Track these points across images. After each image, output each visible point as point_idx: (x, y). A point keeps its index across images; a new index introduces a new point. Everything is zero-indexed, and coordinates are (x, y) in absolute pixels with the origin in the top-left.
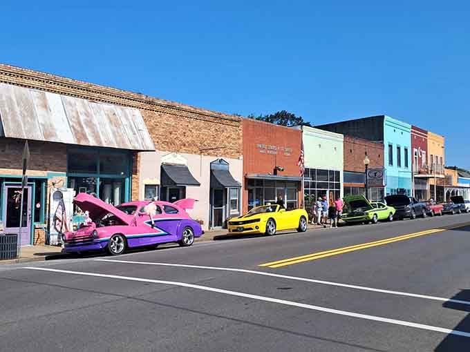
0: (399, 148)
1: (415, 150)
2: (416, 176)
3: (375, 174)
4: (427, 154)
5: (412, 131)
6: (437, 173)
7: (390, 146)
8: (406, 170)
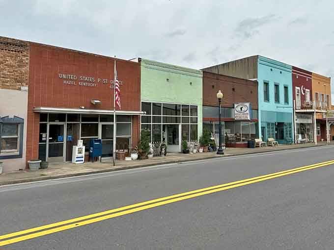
0: (277, 86)
1: (297, 88)
2: (297, 111)
3: (241, 108)
4: (311, 92)
5: (293, 72)
6: (317, 108)
7: (266, 84)
8: (286, 106)
